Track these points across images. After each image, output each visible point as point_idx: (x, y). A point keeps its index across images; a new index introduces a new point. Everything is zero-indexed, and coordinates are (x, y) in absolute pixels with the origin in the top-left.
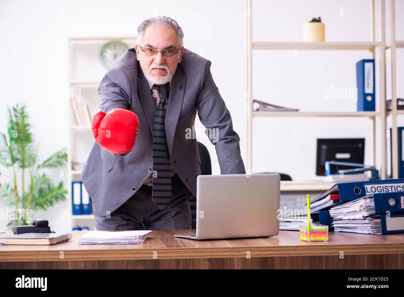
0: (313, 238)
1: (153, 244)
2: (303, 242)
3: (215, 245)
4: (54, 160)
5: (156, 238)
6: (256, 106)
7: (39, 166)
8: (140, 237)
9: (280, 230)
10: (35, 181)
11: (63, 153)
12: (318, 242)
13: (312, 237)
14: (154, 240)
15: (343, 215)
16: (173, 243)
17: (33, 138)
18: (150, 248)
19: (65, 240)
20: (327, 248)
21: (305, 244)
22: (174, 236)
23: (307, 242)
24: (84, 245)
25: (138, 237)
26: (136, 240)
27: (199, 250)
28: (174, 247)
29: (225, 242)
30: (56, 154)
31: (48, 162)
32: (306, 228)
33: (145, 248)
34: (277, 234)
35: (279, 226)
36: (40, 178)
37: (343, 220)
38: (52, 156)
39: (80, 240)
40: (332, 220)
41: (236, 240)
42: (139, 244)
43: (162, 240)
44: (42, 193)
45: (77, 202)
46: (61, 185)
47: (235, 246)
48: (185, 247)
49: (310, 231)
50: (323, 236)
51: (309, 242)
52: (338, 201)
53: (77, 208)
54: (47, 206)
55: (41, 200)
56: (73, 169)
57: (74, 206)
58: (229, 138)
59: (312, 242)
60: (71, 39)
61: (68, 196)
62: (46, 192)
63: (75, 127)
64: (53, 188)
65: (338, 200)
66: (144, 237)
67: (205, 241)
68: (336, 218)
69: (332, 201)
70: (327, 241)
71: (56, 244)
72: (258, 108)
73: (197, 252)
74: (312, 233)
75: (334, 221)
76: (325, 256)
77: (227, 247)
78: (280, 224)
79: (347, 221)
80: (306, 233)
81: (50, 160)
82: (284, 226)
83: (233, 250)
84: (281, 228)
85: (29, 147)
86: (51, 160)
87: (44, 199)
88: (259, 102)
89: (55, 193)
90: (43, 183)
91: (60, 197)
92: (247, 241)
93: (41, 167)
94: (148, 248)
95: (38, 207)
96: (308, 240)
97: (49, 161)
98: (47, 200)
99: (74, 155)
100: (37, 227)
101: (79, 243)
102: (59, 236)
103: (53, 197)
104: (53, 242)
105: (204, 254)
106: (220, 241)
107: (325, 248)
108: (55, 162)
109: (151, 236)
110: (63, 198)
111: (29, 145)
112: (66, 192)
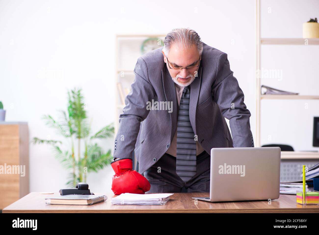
1: (174, 205)
2: (299, 205)
5: (177, 200)
6: (264, 90)
7: (92, 138)
8: (163, 199)
9: (280, 194)
10: (89, 149)
11: (111, 127)
12: (313, 206)
13: (307, 201)
14: (175, 202)
16: (190, 204)
17: (87, 114)
18: (170, 209)
19: (101, 201)
21: (301, 207)
22: (192, 198)
24: (116, 205)
25: (161, 199)
26: (159, 202)
28: (191, 208)
29: (234, 204)
30: (105, 128)
32: (302, 193)
33: (166, 209)
34: (278, 198)
35: (279, 190)
36: (93, 147)
38: (102, 129)
39: (113, 201)
41: (243, 203)
42: (162, 205)
43: (181, 201)
44: (94, 159)
46: (109, 153)
47: (242, 208)
48: (200, 208)
49: (305, 196)
50: (317, 200)
51: (304, 205)
54: (98, 169)
55: (94, 164)
58: (240, 115)
59: (306, 205)
60: (118, 36)
62: (98, 158)
64: (103, 154)
66: (167, 199)
67: (217, 203)
71: (93, 204)
72: (265, 92)
74: (307, 198)
77: (235, 208)
78: (281, 189)
80: (302, 197)
82: (285, 191)
83: (239, 211)
84: (281, 192)
85: (84, 121)
86: (102, 132)
87: (96, 164)
88: (267, 87)
90: (95, 150)
91: (108, 162)
92: (252, 204)
94: (168, 209)
95: (91, 170)
96: (304, 203)
97: (100, 133)
98: (98, 164)
100: (79, 189)
101: (112, 204)
102: (96, 197)
103: (103, 161)
104: (90, 203)
106: (229, 204)
107: (317, 210)
108: (104, 134)
109: (172, 198)
111: (84, 120)
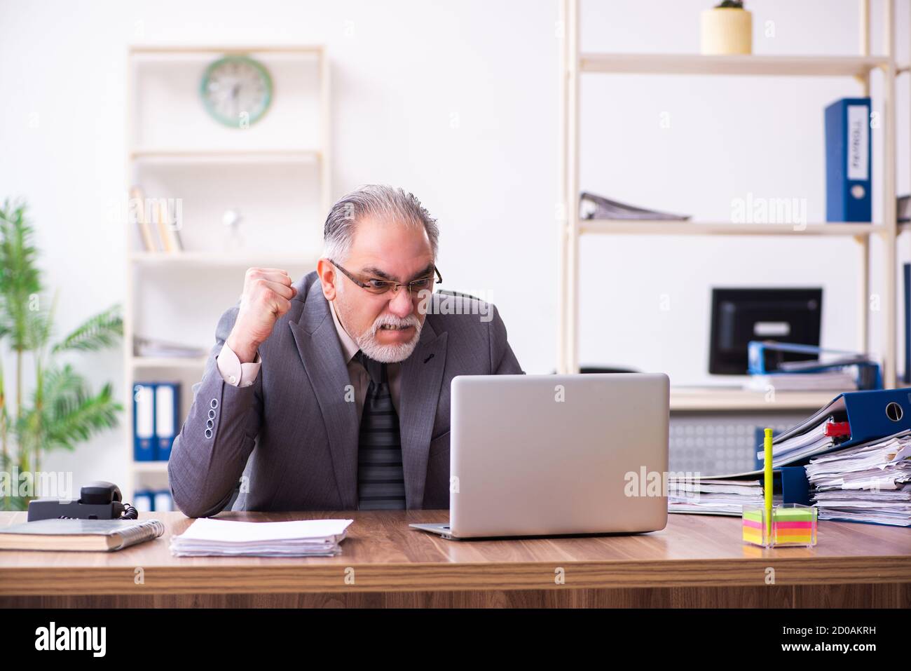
0: (777, 540)
2: (751, 548)
3: (532, 554)
4: (92, 334)
6: (588, 207)
7: (56, 348)
10: (46, 381)
11: (113, 316)
12: (794, 550)
13: (776, 537)
15: (842, 479)
17: (44, 280)
19: (147, 538)
20: (818, 565)
21: (757, 554)
23: (765, 547)
26: (326, 548)
27: (492, 570)
30: (95, 320)
31: (76, 338)
32: (760, 513)
36: (58, 375)
37: (841, 489)
38: (87, 324)
40: (812, 491)
44: (62, 410)
45: (145, 431)
46: (107, 392)
49: (771, 521)
50: (804, 534)
51: (768, 548)
52: (846, 438)
53: (145, 445)
54: (75, 439)
55: (61, 427)
56: (136, 353)
57: (137, 440)
59: (775, 548)
61: (125, 418)
62: (73, 408)
63: (142, 256)
64: (88, 397)
65: (845, 436)
68: (823, 486)
69: (830, 439)
70: (814, 547)
71: (126, 548)
72: (591, 213)
73: (489, 573)
74: (775, 525)
75: (818, 492)
76: (796, 586)
79: (853, 495)
80: (761, 526)
81: (83, 332)
83: (579, 569)
86: (85, 334)
87: (68, 424)
88: (596, 199)
89: (92, 411)
90: (66, 385)
91: (104, 419)
93: (60, 348)
95: (54, 443)
96: (766, 543)
97: (81, 335)
98: (74, 427)
99: (138, 321)
102: (131, 527)
103: (88, 418)
104: (118, 545)
105: (505, 580)
107: (813, 564)
108: (94, 339)
110: (112, 422)
112: (119, 408)
